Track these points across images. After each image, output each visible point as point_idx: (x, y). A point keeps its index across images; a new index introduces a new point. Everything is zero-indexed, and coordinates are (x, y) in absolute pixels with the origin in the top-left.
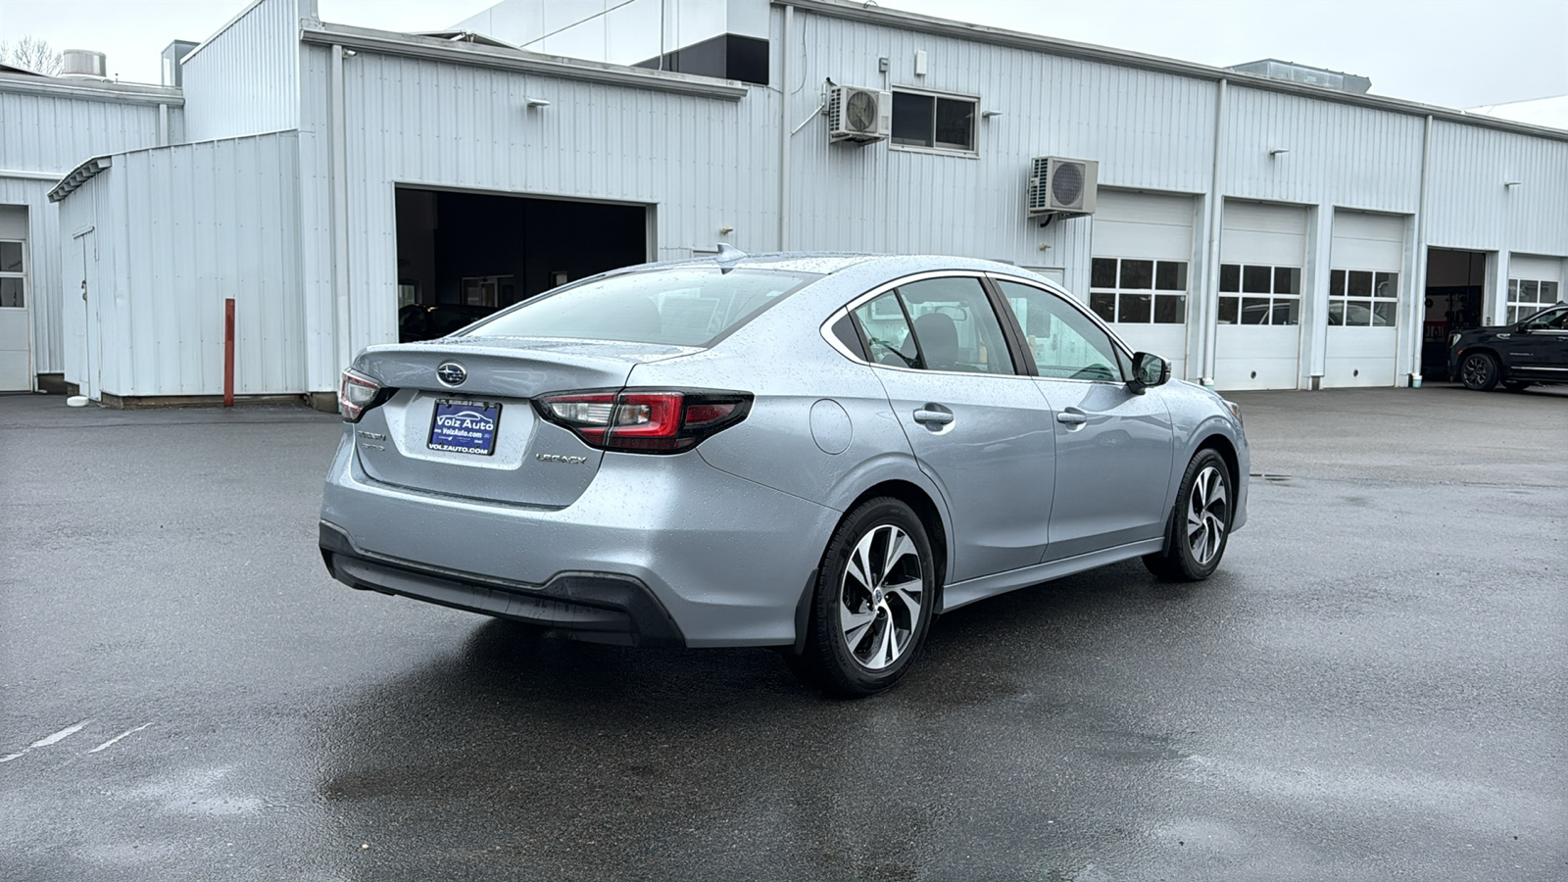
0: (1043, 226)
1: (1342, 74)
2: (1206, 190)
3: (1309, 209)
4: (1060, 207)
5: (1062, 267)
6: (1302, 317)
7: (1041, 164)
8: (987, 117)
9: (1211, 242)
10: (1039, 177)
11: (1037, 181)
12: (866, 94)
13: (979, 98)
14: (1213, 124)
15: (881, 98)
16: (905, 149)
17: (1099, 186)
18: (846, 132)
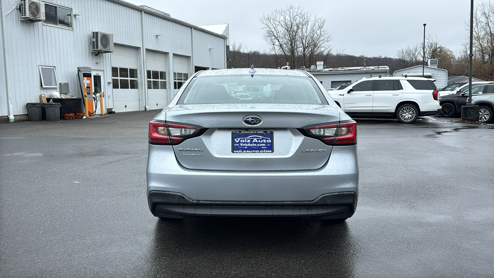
0: (96, 55)
1: (163, 12)
2: (141, 46)
3: (166, 54)
4: (104, 50)
5: (103, 70)
6: (167, 87)
7: (95, 34)
8: (75, 16)
9: (144, 63)
10: (95, 39)
11: (94, 40)
12: (35, 3)
13: (72, 9)
14: (141, 25)
15: (41, 5)
16: (48, 25)
17: (114, 43)
18: (29, 17)
